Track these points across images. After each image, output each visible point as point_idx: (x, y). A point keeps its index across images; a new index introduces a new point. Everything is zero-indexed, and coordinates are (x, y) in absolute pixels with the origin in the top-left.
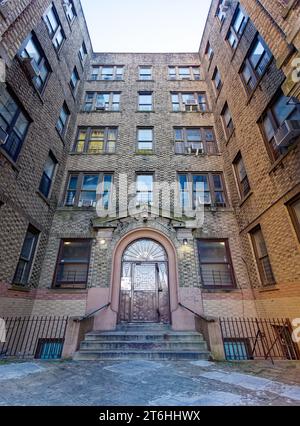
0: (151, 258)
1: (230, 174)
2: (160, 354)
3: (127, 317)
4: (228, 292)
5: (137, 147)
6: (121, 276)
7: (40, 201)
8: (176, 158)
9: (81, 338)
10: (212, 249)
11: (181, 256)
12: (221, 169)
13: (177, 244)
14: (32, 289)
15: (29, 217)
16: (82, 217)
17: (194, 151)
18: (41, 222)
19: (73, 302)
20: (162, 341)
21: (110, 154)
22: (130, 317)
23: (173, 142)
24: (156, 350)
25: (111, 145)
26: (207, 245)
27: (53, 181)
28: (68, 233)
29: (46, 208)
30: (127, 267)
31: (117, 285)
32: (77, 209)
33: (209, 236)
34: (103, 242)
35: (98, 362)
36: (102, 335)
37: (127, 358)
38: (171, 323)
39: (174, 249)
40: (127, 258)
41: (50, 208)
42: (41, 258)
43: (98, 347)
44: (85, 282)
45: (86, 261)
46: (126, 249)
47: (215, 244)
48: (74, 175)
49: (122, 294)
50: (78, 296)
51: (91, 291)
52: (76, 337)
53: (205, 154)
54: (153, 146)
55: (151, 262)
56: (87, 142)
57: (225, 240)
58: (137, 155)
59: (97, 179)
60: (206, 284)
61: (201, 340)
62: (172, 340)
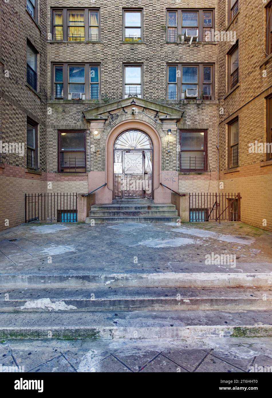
0: (139, 147)
1: (222, 66)
2: (145, 219)
3: (120, 194)
4: (200, 174)
5: (123, 34)
6: (114, 162)
7: (31, 94)
8: (167, 48)
9: (89, 209)
10: (192, 138)
11: (165, 145)
12: (214, 59)
13: (162, 134)
14: (43, 173)
15: (25, 111)
16: (74, 109)
17: (187, 40)
18: (37, 114)
19: (78, 183)
20: (146, 210)
21: (94, 43)
22: (122, 194)
23: (164, 29)
24: (142, 216)
25: (94, 32)
26: (188, 135)
27: (38, 74)
28: (63, 124)
29: (38, 101)
30: (118, 154)
31: (111, 169)
32: (68, 102)
33: (192, 127)
34: (96, 132)
35: (103, 224)
36: (102, 207)
37: (122, 221)
38: (153, 198)
39: (159, 138)
40: (118, 146)
41: (41, 102)
42: (44, 147)
43: (101, 214)
44: (85, 167)
45: (83, 149)
46: (117, 138)
47: (195, 134)
48: (58, 66)
49: (115, 176)
50: (80, 178)
51: (90, 174)
52: (85, 208)
53: (199, 43)
54: (142, 34)
55: (139, 150)
56: (66, 28)
57: (205, 131)
58: (125, 44)
59: (83, 70)
60: (183, 168)
61: (174, 209)
62: (153, 210)
